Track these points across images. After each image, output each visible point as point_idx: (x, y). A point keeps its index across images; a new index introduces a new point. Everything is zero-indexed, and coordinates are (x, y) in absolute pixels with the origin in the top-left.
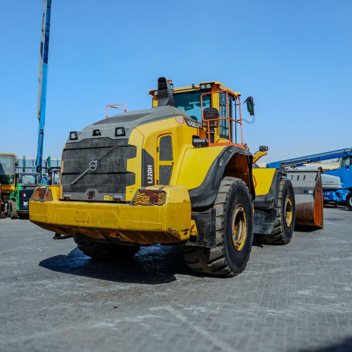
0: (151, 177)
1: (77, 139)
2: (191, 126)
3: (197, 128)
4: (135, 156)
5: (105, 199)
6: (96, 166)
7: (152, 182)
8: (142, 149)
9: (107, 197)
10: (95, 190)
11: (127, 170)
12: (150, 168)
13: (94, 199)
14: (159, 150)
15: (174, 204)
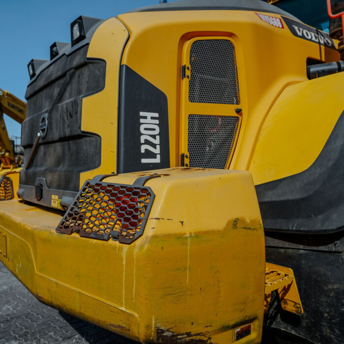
0: (154, 146)
2: (303, 37)
3: (319, 43)
4: (102, 88)
5: (52, 204)
6: (45, 125)
7: (157, 160)
8: (121, 67)
9: (55, 199)
10: (43, 181)
11: (83, 129)
12: (149, 120)
14: (188, 73)
15: (180, 237)
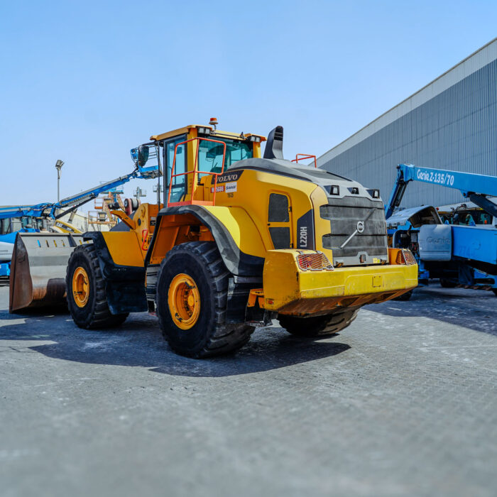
1: (338, 194)
5: (374, 262)
6: (363, 227)
9: (376, 260)
10: (365, 253)
13: (365, 263)
